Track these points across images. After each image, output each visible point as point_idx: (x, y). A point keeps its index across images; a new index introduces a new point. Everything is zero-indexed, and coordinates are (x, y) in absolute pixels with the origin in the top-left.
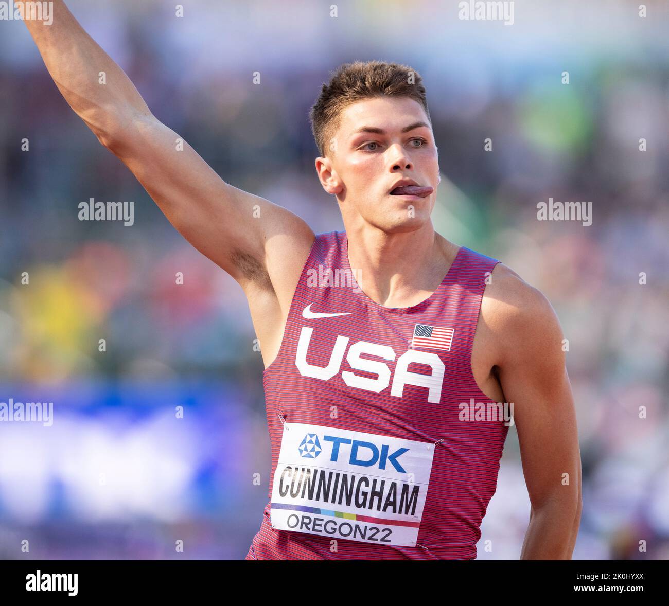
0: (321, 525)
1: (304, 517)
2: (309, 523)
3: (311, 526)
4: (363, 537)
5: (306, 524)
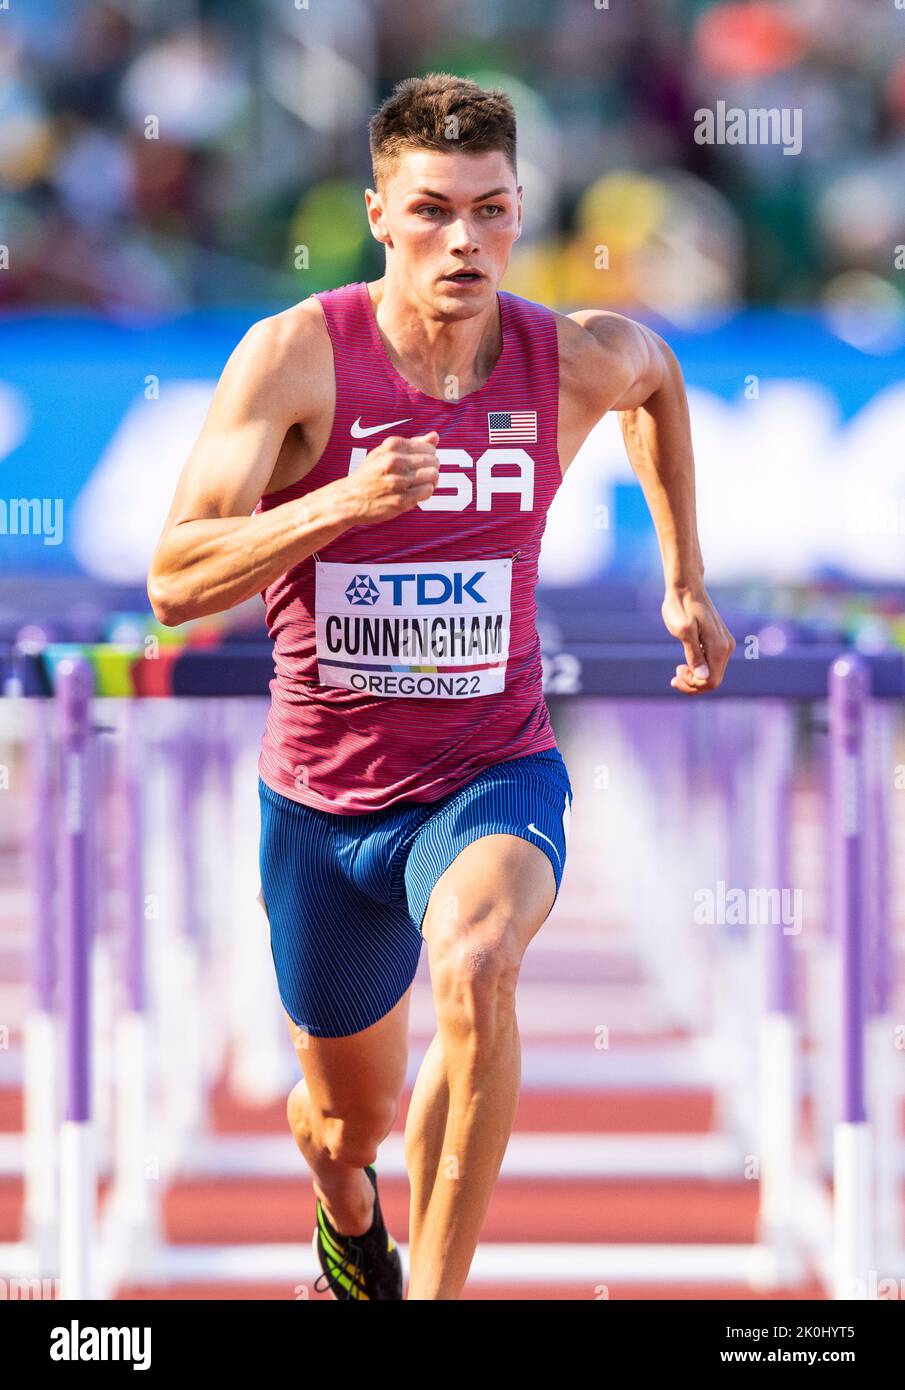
0: (394, 685)
1: (371, 678)
2: (380, 683)
3: (382, 687)
4: (450, 692)
5: (376, 686)
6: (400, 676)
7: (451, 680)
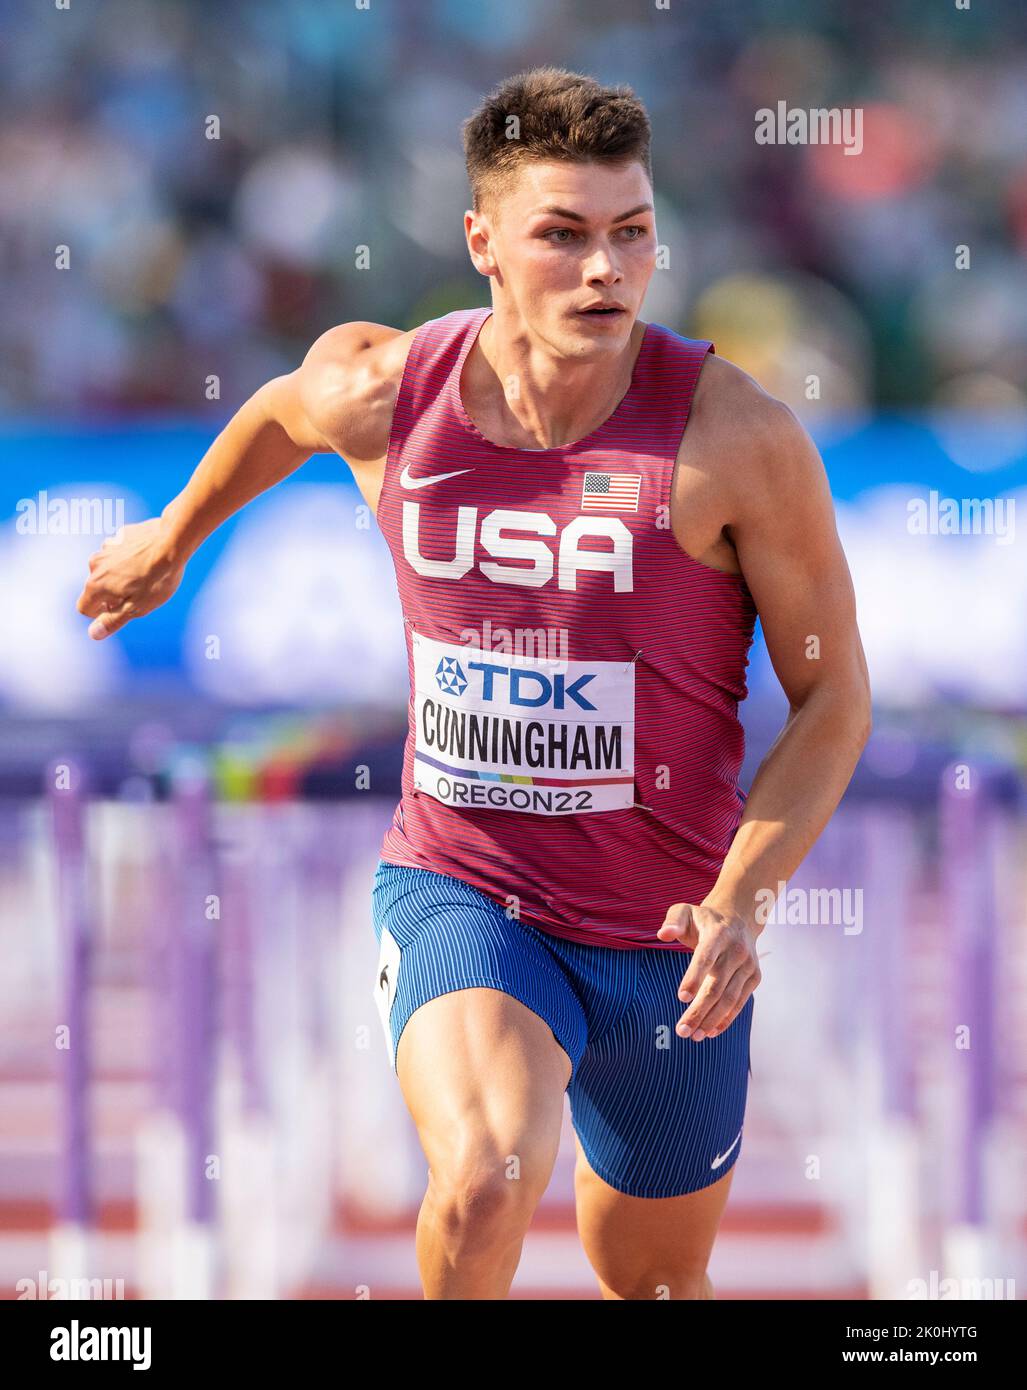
0: (483, 795)
1: (456, 784)
2: (465, 793)
3: (468, 796)
4: (549, 808)
5: (461, 795)
6: (489, 785)
7: (550, 794)
